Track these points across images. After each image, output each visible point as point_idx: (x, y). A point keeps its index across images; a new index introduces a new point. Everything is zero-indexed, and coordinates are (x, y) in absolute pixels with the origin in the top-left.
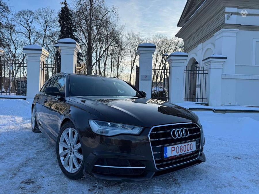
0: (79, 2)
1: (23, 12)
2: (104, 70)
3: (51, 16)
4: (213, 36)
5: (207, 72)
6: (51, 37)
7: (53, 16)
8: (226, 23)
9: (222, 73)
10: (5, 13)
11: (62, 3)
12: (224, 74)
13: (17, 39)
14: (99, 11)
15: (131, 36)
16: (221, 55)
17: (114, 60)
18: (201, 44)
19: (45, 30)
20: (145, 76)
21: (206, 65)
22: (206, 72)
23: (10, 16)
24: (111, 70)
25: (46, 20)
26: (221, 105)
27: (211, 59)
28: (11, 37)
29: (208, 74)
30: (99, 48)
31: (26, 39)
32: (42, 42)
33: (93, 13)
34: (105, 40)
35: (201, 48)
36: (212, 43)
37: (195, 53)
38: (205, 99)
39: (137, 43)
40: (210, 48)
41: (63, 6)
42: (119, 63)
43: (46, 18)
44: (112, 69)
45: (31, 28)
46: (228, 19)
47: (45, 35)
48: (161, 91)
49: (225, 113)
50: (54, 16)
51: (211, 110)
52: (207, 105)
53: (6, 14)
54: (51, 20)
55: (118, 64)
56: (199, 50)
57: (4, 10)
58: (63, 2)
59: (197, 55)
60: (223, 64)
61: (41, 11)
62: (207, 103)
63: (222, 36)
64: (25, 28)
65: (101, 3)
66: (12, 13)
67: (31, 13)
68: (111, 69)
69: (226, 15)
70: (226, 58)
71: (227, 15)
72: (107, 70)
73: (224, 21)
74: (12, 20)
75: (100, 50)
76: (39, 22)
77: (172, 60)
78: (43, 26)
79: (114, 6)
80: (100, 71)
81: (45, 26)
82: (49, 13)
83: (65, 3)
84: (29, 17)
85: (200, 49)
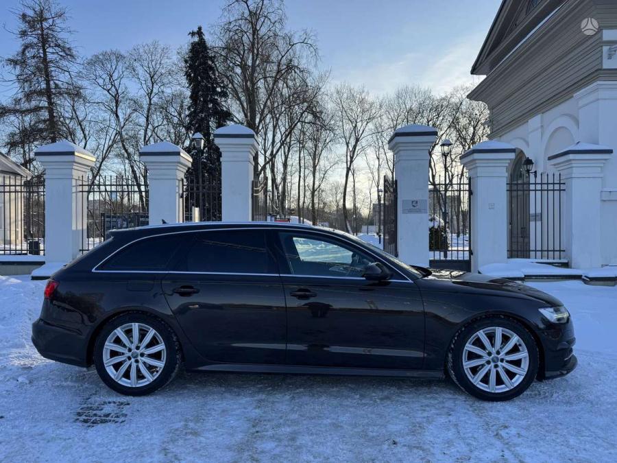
0: (227, 26)
1: (101, 57)
2: (284, 179)
3: (162, 62)
4: (572, 97)
5: (563, 187)
6: (163, 108)
7: (166, 60)
8: (605, 67)
9: (603, 188)
10: (65, 63)
11: (193, 34)
12: (605, 189)
13: (89, 118)
14: (273, 44)
15: (345, 95)
16: (597, 144)
17: (304, 153)
18: (539, 116)
19: (150, 94)
20: (413, 202)
21: (559, 169)
22: (560, 186)
23: (74, 68)
24: (300, 177)
25: (151, 70)
26: (602, 266)
27: (571, 156)
28: (75, 113)
29: (564, 190)
30: (271, 126)
31: (107, 115)
32: (142, 120)
33: (258, 50)
34: (283, 109)
35: (540, 125)
36: (570, 116)
37: (521, 138)
38: (560, 251)
39: (359, 110)
40: (566, 128)
41: (196, 39)
42: (317, 161)
43: (150, 66)
44: (302, 175)
45: (119, 91)
46: (610, 57)
47: (150, 104)
48: (433, 227)
49: (614, 286)
50: (168, 61)
51: (578, 277)
52: (566, 265)
53: (67, 63)
54: (163, 71)
55: (314, 163)
56: (531, 132)
57: (61, 56)
58: (196, 30)
59: (527, 143)
60: (602, 165)
61: (141, 51)
62: (565, 261)
63: (598, 100)
64: (106, 92)
65: (277, 24)
66: (79, 61)
67: (119, 57)
68: (297, 174)
69: (605, 49)
70: (610, 152)
71: (608, 47)
72: (289, 177)
73: (601, 63)
74: (79, 74)
75: (274, 132)
76: (137, 76)
77: (477, 162)
78: (144, 86)
79: (308, 31)
80: (274, 180)
81: (150, 85)
82: (159, 55)
83: (200, 33)
84: (114, 67)
85: (537, 129)
